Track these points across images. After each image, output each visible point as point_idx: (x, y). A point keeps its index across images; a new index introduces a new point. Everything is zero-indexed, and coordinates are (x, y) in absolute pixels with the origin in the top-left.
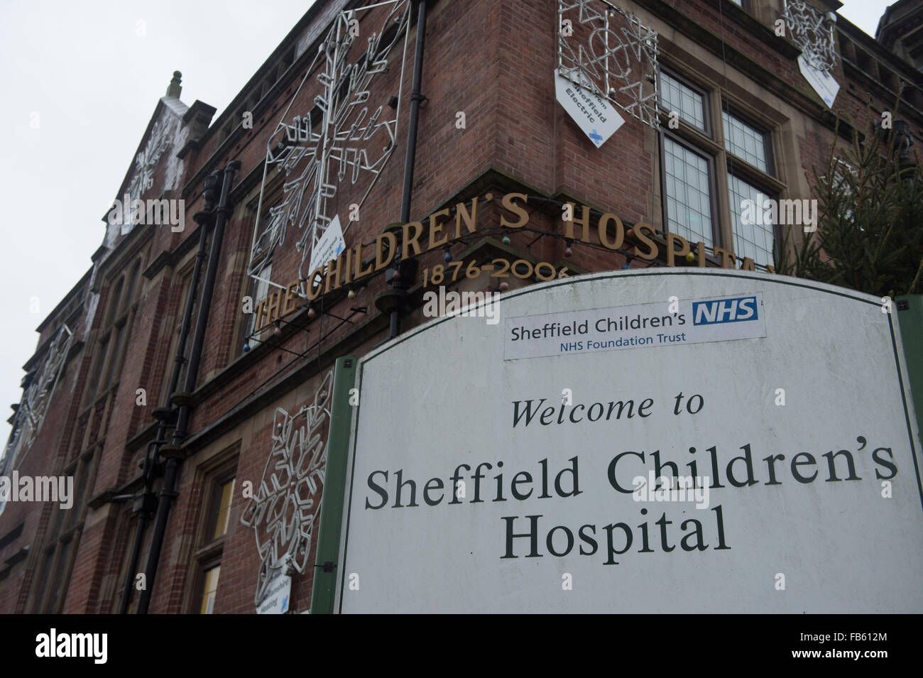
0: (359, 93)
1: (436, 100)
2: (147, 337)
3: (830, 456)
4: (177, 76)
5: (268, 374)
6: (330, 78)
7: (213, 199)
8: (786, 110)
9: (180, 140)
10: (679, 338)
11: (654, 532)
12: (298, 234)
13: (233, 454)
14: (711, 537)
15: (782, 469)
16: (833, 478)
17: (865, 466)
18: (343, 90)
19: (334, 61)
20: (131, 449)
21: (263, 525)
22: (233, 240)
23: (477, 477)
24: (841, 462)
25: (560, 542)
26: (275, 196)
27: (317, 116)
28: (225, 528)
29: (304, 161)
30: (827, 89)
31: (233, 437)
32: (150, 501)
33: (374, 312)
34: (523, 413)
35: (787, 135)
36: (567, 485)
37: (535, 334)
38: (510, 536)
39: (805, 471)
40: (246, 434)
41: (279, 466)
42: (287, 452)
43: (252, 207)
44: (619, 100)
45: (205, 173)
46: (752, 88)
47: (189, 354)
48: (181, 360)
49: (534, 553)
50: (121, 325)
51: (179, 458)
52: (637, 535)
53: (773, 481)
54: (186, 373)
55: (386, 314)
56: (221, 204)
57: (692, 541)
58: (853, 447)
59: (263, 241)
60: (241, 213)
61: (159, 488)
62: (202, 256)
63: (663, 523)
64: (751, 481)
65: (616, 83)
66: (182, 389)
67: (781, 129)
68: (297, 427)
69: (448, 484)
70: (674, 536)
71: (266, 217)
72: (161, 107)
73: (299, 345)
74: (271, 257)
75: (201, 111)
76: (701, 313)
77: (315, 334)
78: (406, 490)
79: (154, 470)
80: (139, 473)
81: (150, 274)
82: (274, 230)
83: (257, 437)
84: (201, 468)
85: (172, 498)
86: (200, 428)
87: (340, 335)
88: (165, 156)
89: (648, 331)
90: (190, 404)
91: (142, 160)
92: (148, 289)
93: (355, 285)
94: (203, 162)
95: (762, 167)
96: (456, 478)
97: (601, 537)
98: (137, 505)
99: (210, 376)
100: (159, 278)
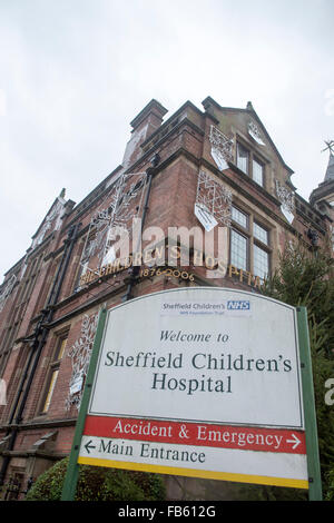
0: (125, 204)
1: (152, 209)
2: (42, 282)
3: (269, 362)
4: (64, 190)
5: (83, 301)
6: (116, 197)
7: (71, 235)
8: (275, 224)
9: (62, 213)
10: (221, 313)
11: (206, 384)
12: (99, 252)
13: (67, 329)
14: (226, 388)
15: (253, 365)
16: (270, 369)
17: (281, 366)
18: (120, 202)
19: (118, 191)
20: (32, 323)
21: (75, 357)
22: (76, 251)
23: (146, 357)
24: (273, 364)
25: (173, 384)
26: (92, 237)
27: (110, 210)
28: (62, 356)
29: (104, 226)
30: (290, 217)
31: (68, 323)
32: (37, 342)
33: (122, 283)
34: (164, 335)
35: (275, 232)
36: (177, 364)
37: (172, 307)
38: (155, 380)
39: (260, 366)
40: (73, 322)
41: (83, 336)
42: (87, 331)
43: (84, 239)
44: (217, 216)
45: (69, 225)
46: (264, 215)
47: (56, 290)
48: (52, 293)
49: (163, 388)
50: (33, 277)
51: (48, 329)
52: (200, 384)
53: (249, 369)
54: (54, 297)
55: (127, 284)
56: (73, 238)
57: (219, 388)
58: (278, 359)
59: (87, 252)
60: (80, 241)
61: (40, 338)
62: (65, 255)
63: (209, 381)
64: (242, 368)
65: (216, 210)
66: (52, 303)
67: (273, 230)
68: (91, 322)
69: (135, 359)
70: (213, 386)
71: (88, 243)
72: (57, 200)
73: (95, 292)
74: (88, 259)
75: (71, 203)
76: (231, 305)
77: (101, 288)
78: (120, 359)
79: (39, 332)
80: (33, 332)
81: (45, 260)
82: (91, 249)
83: (77, 324)
84: (56, 333)
85: (44, 343)
86: (56, 319)
87: (110, 290)
88: (56, 218)
89: (211, 310)
90: (54, 309)
91: (48, 218)
92: (45, 265)
93: (117, 273)
94: (69, 222)
95: (266, 243)
96: (138, 357)
97: (187, 384)
98: (32, 344)
99: (62, 300)
100: (48, 262)
